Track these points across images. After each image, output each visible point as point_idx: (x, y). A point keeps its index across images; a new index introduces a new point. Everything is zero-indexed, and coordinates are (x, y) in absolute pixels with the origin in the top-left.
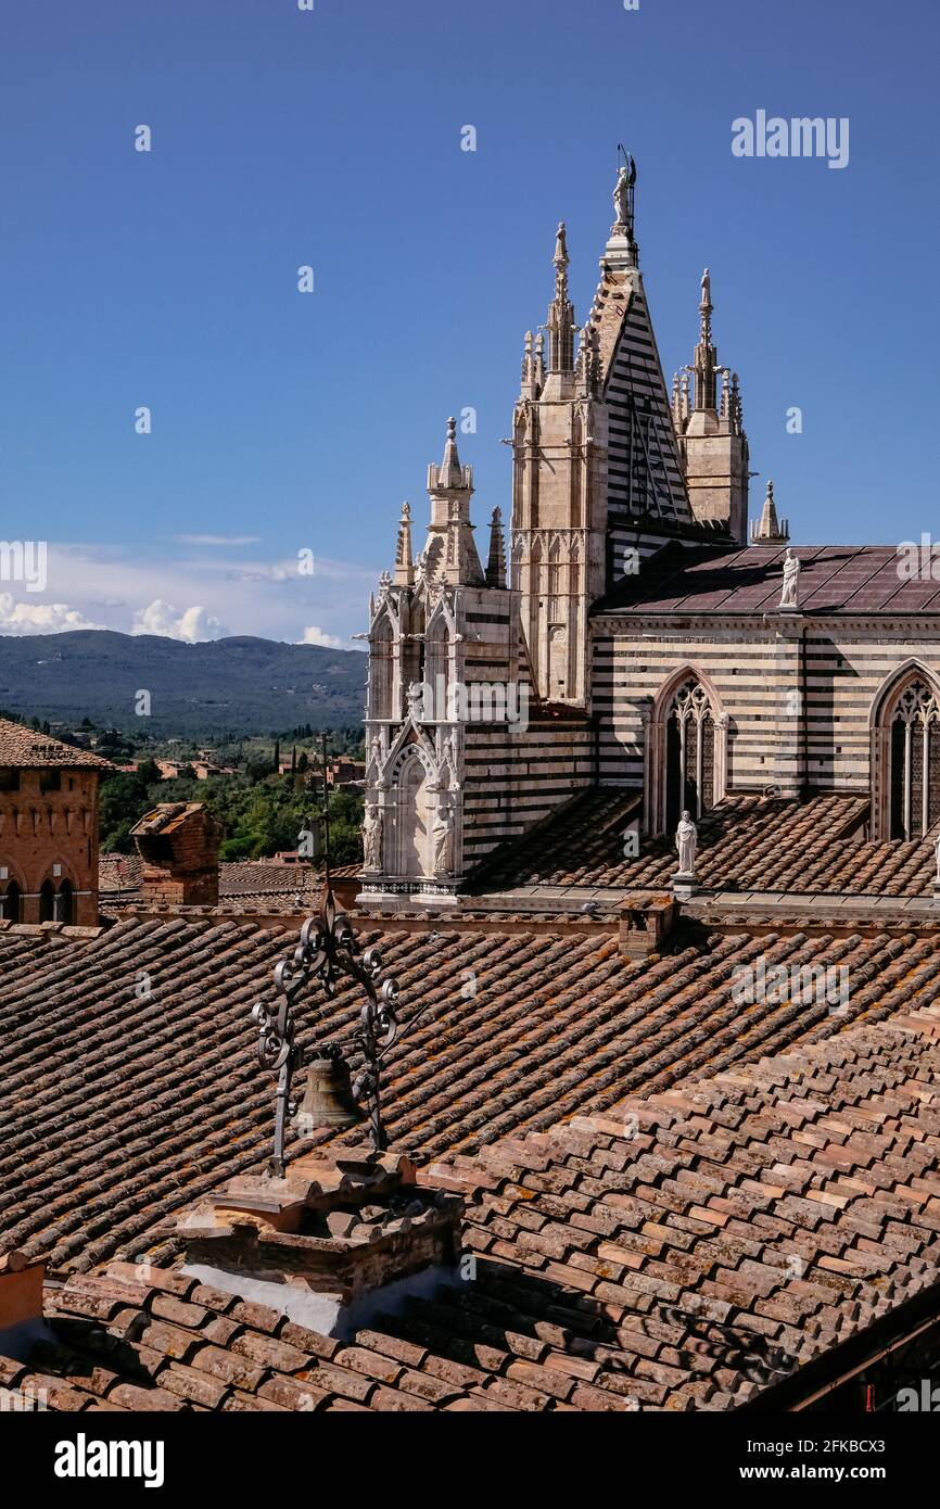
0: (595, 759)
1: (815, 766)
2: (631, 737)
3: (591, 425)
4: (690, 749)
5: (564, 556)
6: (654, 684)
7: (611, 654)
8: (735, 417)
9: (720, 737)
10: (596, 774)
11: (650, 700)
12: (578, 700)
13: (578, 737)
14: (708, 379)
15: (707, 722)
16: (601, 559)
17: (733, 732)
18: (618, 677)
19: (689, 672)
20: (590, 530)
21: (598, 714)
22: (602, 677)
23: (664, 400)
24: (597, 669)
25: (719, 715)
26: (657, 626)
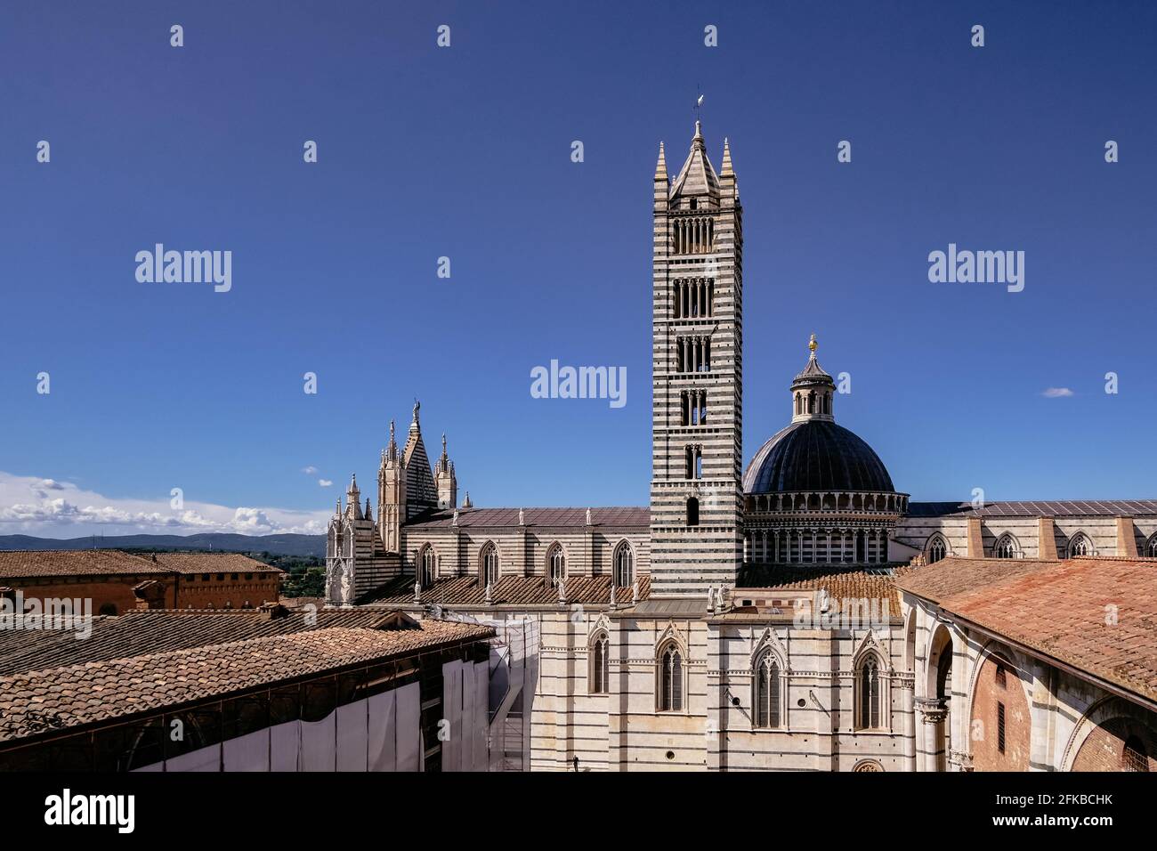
0: (402, 567)
1: (463, 568)
2: (411, 561)
3: (400, 475)
4: (429, 564)
5: (393, 512)
6: (419, 546)
7: (406, 538)
8: (452, 473)
9: (437, 561)
10: (402, 572)
11: (416, 551)
12: (397, 551)
13: (396, 561)
14: (445, 464)
15: (434, 557)
16: (404, 512)
17: (440, 559)
18: (408, 545)
19: (428, 543)
20: (400, 504)
21: (403, 555)
22: (404, 545)
23: (429, 469)
24: (402, 543)
25: (437, 555)
26: (419, 530)
